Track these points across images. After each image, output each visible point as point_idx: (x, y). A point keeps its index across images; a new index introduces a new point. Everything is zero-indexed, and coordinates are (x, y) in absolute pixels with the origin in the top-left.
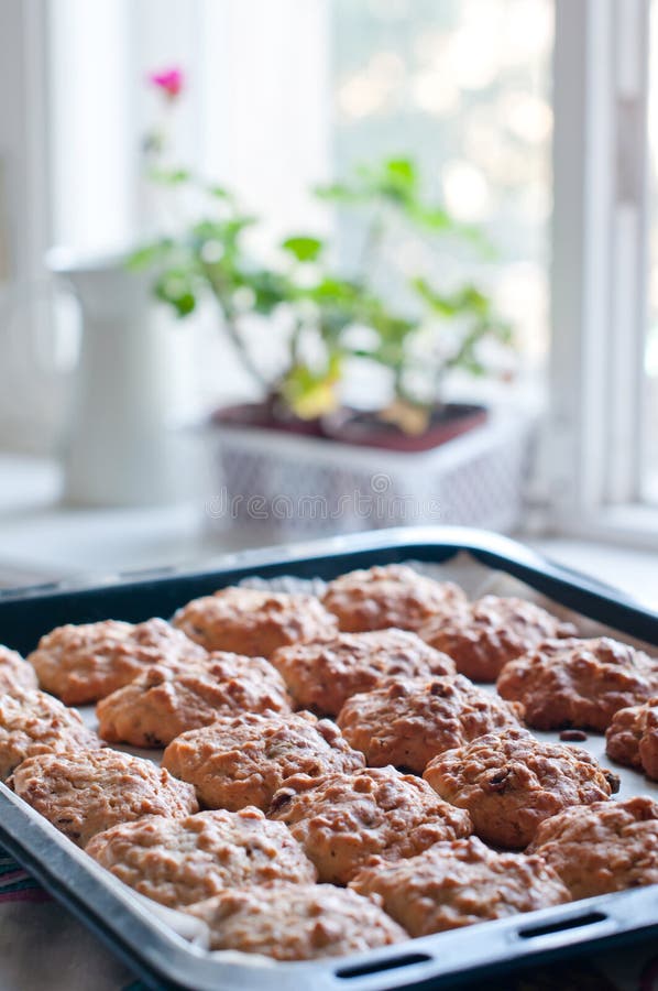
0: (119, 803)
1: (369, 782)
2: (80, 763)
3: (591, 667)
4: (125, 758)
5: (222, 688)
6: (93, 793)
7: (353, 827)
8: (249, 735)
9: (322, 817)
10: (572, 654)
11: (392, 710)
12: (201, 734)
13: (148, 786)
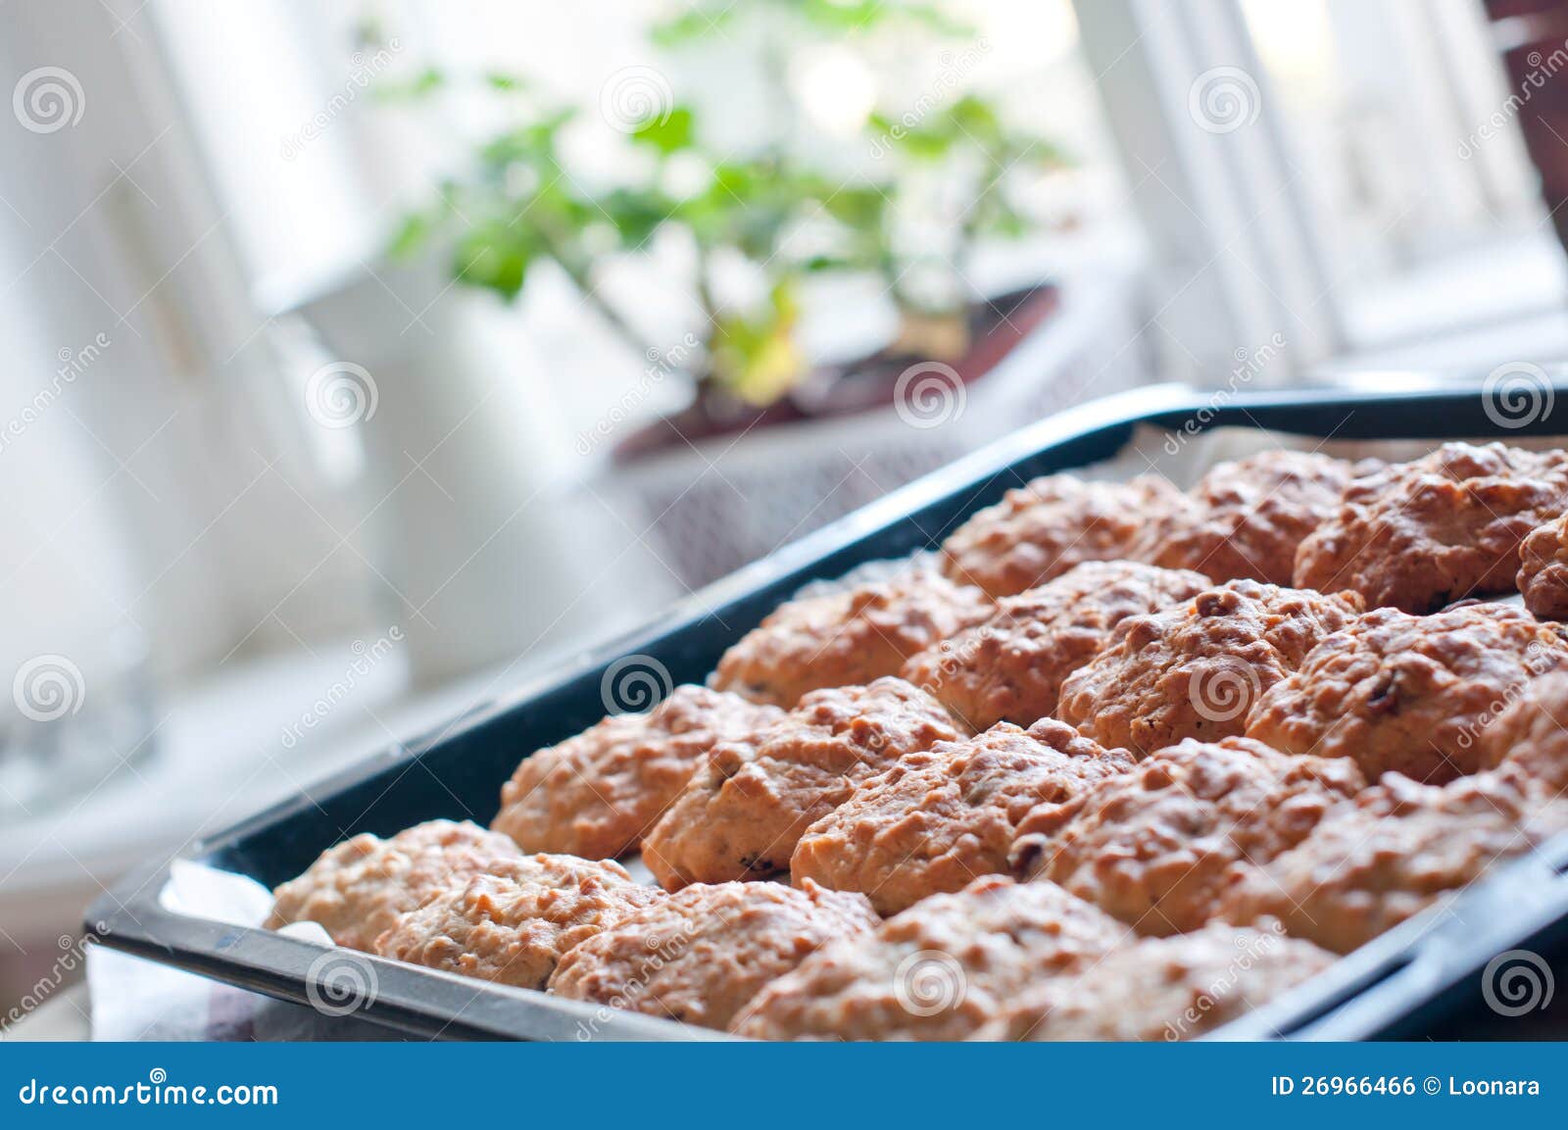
0: (753, 956)
1: (1166, 769)
2: (659, 921)
3: (1444, 493)
4: (734, 889)
5: (844, 738)
6: (702, 957)
7: (1170, 846)
8: (925, 783)
9: (1113, 849)
10: (1404, 485)
11: (1146, 667)
12: (841, 815)
13: (790, 913)
